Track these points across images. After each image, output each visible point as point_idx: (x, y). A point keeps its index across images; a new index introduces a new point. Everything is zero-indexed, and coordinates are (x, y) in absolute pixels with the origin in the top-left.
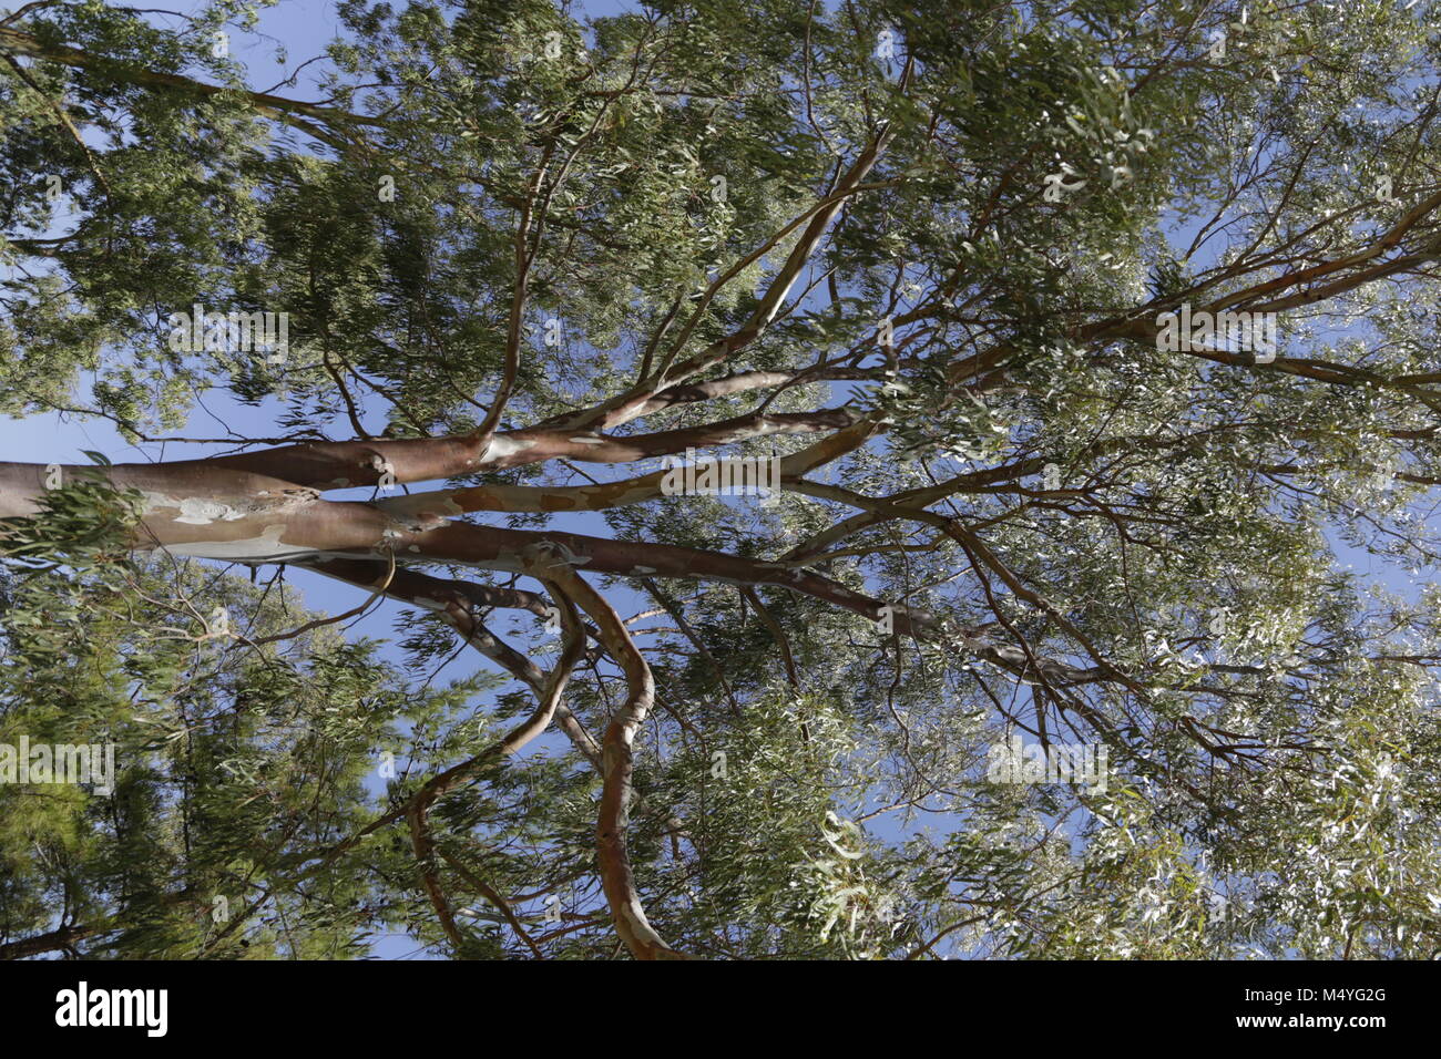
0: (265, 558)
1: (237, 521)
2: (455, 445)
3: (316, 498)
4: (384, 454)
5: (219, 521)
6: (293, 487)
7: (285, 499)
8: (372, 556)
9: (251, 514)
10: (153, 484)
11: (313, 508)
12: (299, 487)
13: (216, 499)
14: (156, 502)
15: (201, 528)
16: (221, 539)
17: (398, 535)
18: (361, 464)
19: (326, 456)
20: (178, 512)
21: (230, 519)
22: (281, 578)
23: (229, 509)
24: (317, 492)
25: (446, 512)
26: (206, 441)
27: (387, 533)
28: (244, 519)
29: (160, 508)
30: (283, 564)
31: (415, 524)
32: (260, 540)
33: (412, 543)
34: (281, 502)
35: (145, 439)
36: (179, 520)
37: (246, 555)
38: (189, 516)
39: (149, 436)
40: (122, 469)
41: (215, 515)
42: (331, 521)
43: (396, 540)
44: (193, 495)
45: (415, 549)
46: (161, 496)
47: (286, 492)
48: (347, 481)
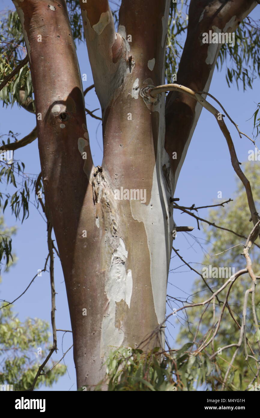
0: (166, 218)
1: (128, 248)
2: (34, 25)
3: (100, 170)
4: (49, 103)
5: (127, 264)
6: (90, 194)
7: (103, 201)
8: (161, 110)
9: (120, 234)
10: (93, 330)
11: (111, 172)
12: (90, 187)
13: (105, 268)
14: (112, 325)
15: (136, 280)
16: (147, 263)
17: (136, 84)
18: (62, 126)
19: (55, 163)
20: (121, 304)
21: (126, 253)
22: (192, 208)
23: (115, 255)
24: (94, 170)
25: (109, 32)
26: (53, 290)
27: (135, 94)
28: (126, 240)
29: (117, 321)
30: (171, 200)
31: (123, 65)
32: (147, 224)
33: (145, 68)
34: (106, 205)
35: (54, 349)
36: (128, 302)
37: (163, 237)
38: (125, 293)
39: (52, 344)
40: (79, 360)
41: (122, 268)
42: (124, 153)
43: (142, 85)
44: (103, 291)
45: (151, 64)
46: (105, 321)
47: (95, 200)
48: (80, 139)
